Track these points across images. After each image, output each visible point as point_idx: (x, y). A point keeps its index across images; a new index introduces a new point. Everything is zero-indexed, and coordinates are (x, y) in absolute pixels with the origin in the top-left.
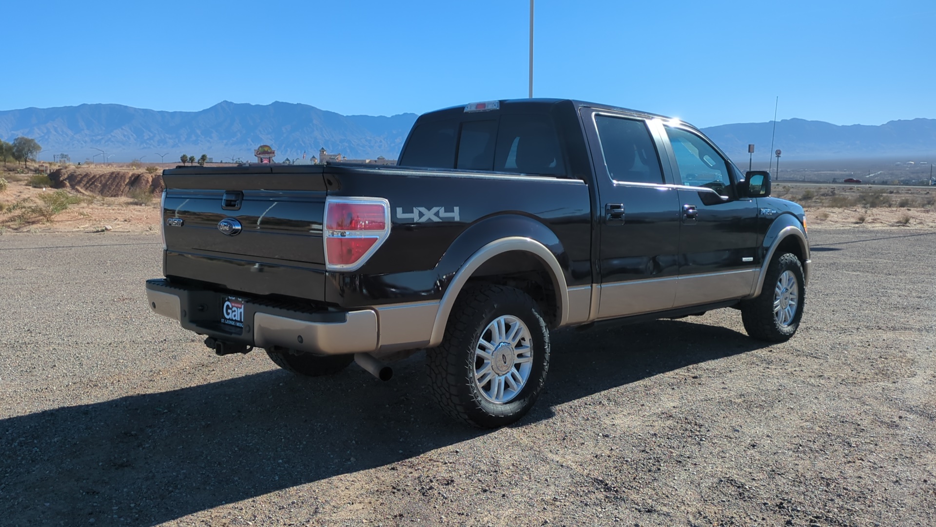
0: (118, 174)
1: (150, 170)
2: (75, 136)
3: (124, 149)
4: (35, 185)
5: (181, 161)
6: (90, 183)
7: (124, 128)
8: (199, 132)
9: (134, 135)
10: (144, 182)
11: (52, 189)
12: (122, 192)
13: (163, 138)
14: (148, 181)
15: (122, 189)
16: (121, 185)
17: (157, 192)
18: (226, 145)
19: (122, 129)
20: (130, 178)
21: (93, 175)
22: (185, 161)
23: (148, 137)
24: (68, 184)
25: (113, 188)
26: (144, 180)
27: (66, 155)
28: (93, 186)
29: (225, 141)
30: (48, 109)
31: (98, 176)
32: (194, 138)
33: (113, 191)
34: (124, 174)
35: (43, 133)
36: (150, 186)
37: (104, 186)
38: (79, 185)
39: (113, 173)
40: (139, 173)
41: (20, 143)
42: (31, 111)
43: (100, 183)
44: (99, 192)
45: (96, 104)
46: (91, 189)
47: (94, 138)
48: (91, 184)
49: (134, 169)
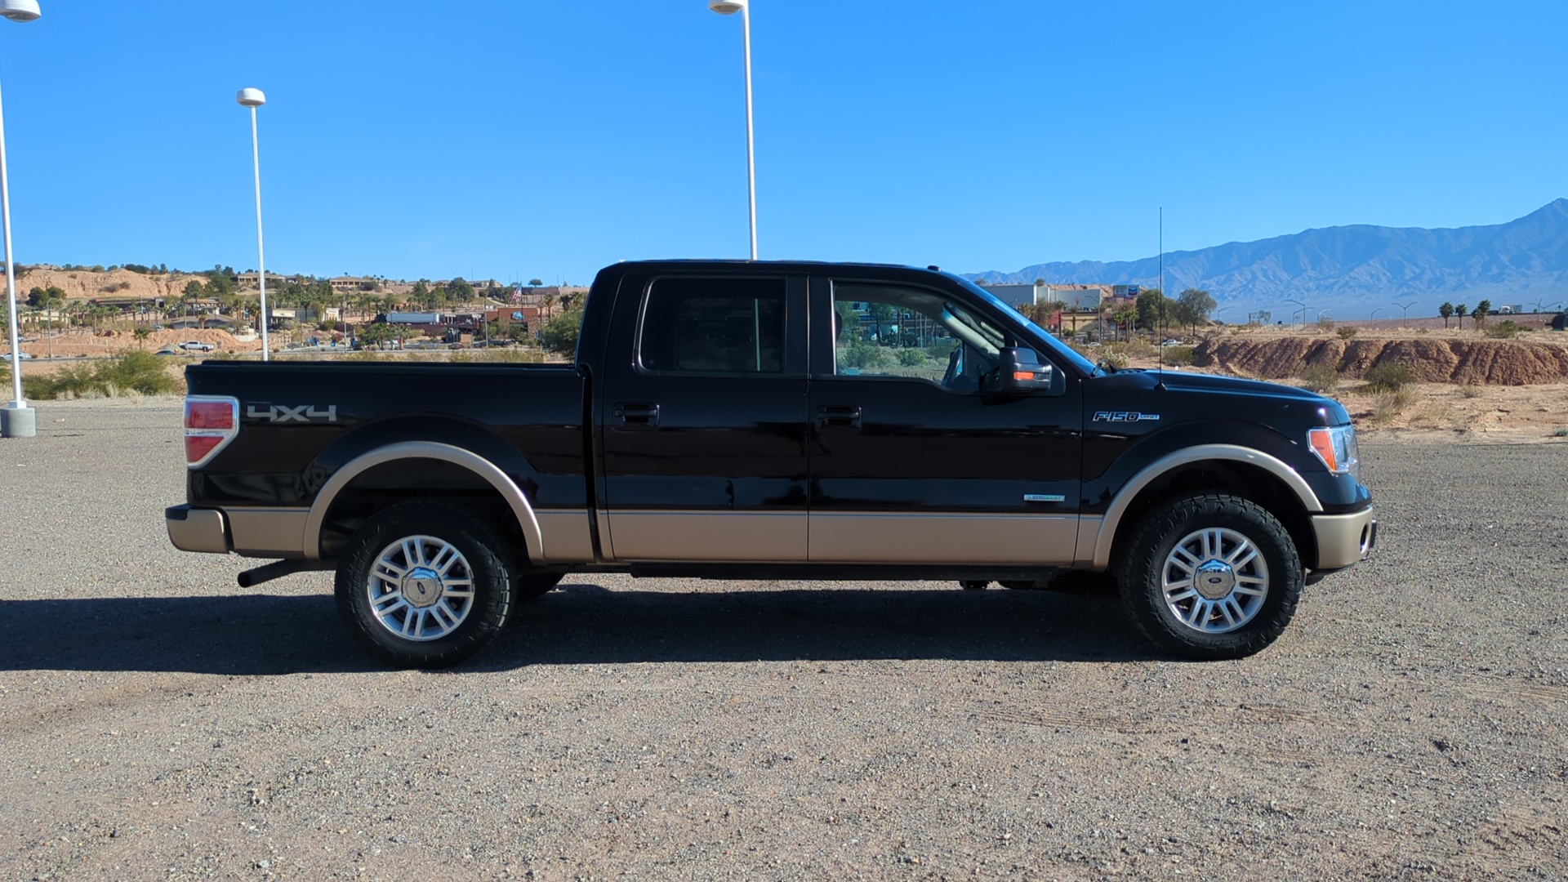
0: (1292, 341)
1: (1344, 333)
2: (1292, 282)
3: (1370, 298)
4: (1170, 362)
5: (1440, 315)
6: (1249, 356)
7: (1371, 263)
8: (1505, 259)
9: (1388, 274)
10: (1331, 353)
11: (1194, 368)
12: (1294, 370)
13: (1439, 274)
14: (1337, 352)
15: (1294, 365)
16: (1294, 359)
17: (1350, 370)
18: (1559, 279)
19: (1369, 265)
20: (1311, 347)
21: (1254, 344)
22: (1448, 313)
23: (1413, 275)
24: (1216, 360)
25: (1281, 364)
26: (1331, 349)
27: (1267, 313)
28: (1252, 361)
29: (1556, 273)
30: (1254, 243)
31: (1261, 346)
32: (1495, 270)
33: (1280, 369)
34: (1301, 342)
35: (1246, 280)
36: (1340, 360)
37: (1269, 361)
38: (1232, 361)
39: (1283, 341)
40: (1326, 339)
41: (1187, 299)
42: (1231, 247)
43: (1262, 358)
44: (1260, 371)
45: (1329, 228)
46: (1249, 367)
47: (1322, 282)
48: (1249, 359)
49: (1319, 333)
